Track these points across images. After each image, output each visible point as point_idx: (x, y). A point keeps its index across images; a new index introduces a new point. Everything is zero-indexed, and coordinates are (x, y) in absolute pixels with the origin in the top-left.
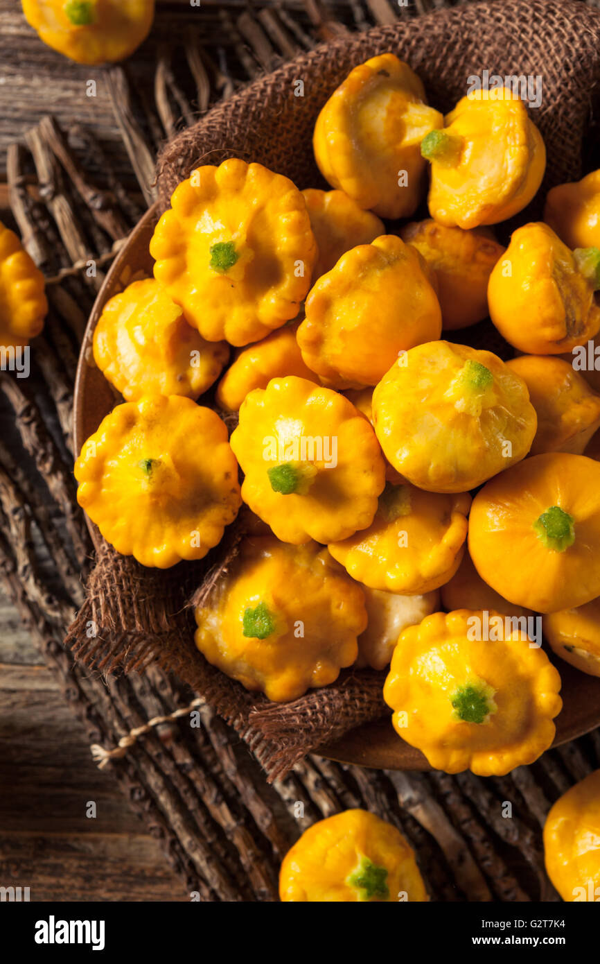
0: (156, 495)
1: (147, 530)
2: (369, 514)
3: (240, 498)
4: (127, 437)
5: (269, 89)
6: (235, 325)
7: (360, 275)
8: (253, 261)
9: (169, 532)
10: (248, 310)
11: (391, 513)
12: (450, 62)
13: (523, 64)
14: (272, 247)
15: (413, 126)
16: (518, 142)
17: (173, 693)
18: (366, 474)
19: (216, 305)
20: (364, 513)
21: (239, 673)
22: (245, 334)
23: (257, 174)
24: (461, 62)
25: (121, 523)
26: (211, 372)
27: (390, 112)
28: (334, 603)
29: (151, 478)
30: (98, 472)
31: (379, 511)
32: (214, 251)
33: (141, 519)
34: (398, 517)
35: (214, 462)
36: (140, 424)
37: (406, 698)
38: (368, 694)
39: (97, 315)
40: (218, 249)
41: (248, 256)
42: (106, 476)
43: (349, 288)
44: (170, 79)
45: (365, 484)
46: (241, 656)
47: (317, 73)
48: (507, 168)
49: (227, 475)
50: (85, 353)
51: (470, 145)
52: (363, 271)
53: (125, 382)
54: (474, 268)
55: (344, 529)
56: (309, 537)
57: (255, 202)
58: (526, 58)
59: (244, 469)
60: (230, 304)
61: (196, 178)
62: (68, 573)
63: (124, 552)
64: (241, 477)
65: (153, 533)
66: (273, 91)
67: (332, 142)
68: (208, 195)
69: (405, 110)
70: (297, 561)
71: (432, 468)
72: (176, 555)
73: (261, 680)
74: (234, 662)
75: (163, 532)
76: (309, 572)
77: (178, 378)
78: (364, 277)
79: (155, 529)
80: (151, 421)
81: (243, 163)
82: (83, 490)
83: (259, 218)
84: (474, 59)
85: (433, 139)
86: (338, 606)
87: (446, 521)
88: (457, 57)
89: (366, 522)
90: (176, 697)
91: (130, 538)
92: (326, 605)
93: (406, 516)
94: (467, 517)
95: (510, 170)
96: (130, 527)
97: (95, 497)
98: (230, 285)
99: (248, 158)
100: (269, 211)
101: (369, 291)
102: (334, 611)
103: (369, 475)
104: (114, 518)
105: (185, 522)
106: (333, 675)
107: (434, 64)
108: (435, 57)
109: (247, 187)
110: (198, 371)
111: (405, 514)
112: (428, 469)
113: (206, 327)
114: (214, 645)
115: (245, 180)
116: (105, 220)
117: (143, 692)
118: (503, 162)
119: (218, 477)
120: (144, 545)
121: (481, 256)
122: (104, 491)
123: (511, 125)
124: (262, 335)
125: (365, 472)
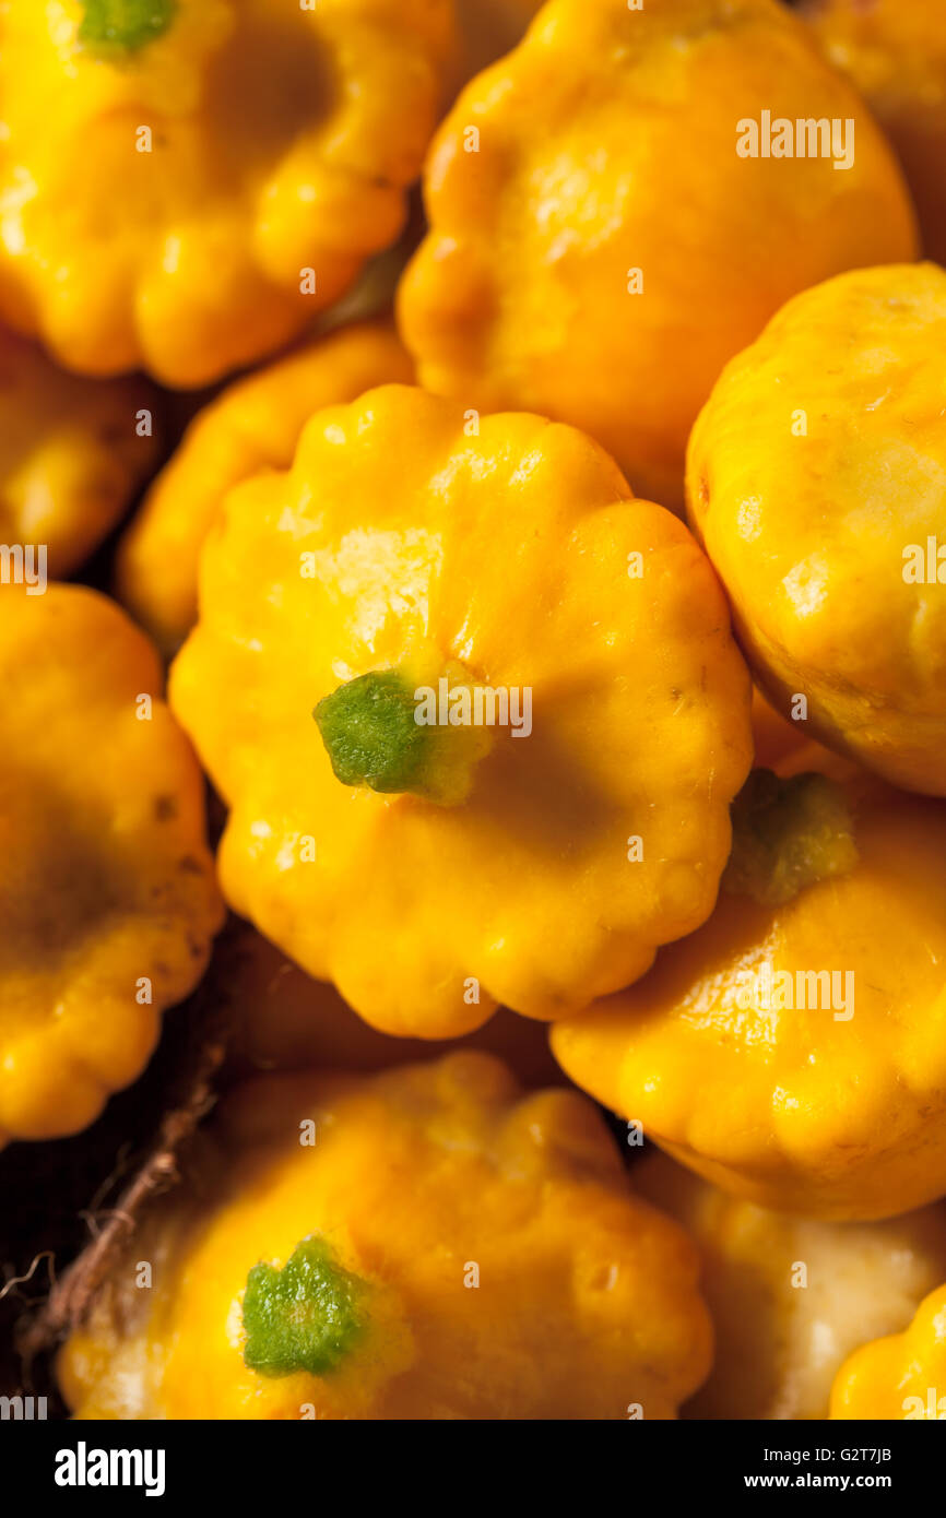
2: (698, 866)
3: (217, 895)
10: (218, 232)
11: (781, 868)
18: (681, 703)
19: (101, 228)
22: (212, 326)
28: (585, 1273)
34: (808, 886)
35: (113, 763)
49: (163, 808)
52: (626, 42)
55: (614, 938)
59: (226, 784)
60: (155, 219)
64: (216, 816)
70: (437, 1134)
76: (486, 1168)
78: (630, 62)
86: (601, 1281)
89: (692, 898)
92: (554, 1276)
93: (839, 877)
98: (153, 141)
101: (649, 107)
102: (587, 1298)
103: (689, 705)
111: (832, 866)
119: (128, 817)
125: (676, 694)
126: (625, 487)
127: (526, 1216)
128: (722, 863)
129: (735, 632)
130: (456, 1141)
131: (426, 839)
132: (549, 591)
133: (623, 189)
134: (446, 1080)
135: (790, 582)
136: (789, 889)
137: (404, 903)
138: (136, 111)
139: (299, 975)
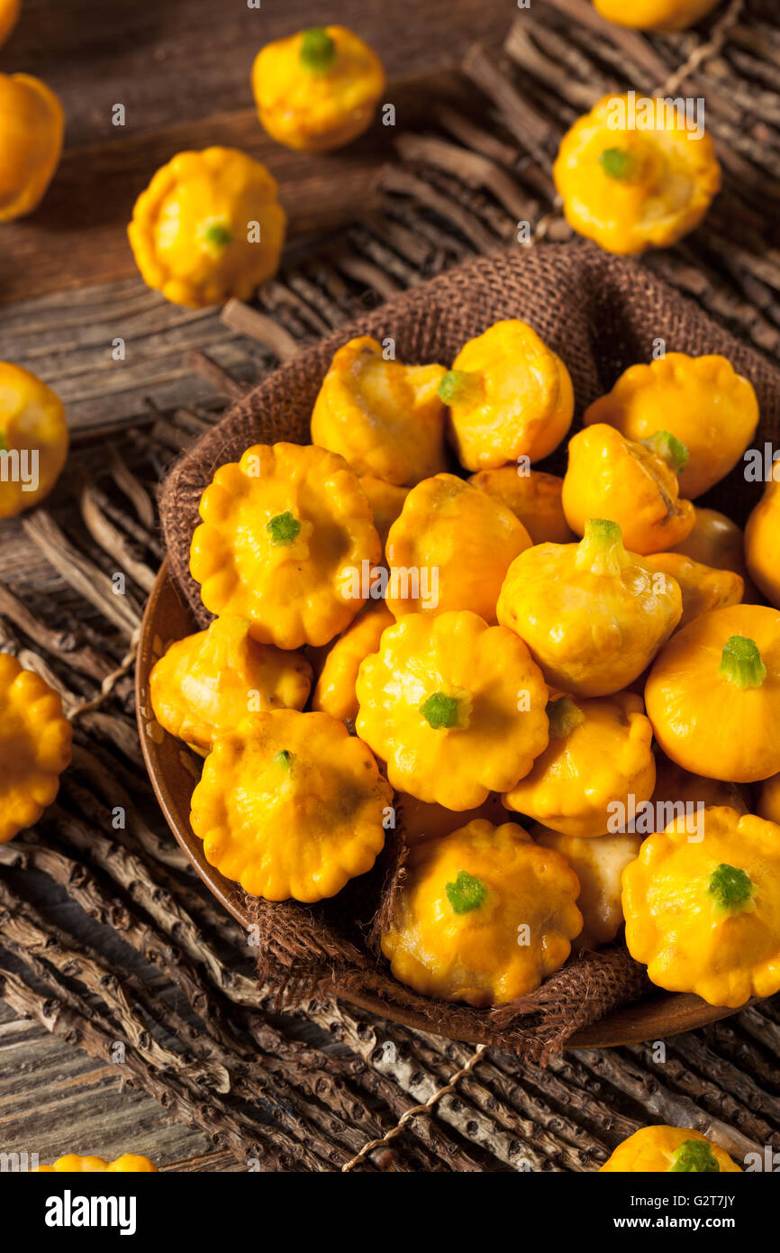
0: (300, 799)
1: (299, 852)
3: (390, 787)
4: (241, 765)
5: (249, 411)
6: (313, 615)
7: (435, 505)
8: (314, 534)
9: (325, 847)
10: (323, 593)
11: (565, 725)
12: (427, 338)
13: (506, 310)
14: (328, 515)
15: (420, 385)
16: (538, 353)
17: (373, 1116)
18: (525, 681)
19: (285, 603)
20: (539, 728)
21: (459, 987)
22: (329, 623)
23: (286, 449)
24: (439, 334)
25: (267, 861)
26: (302, 685)
27: (391, 379)
28: (536, 867)
29: (292, 771)
30: (221, 816)
31: (551, 723)
32: (273, 526)
33: (289, 845)
34: (573, 729)
35: (348, 755)
36: (250, 747)
37: (654, 936)
38: (610, 963)
39: (143, 691)
40: (276, 522)
41: (306, 528)
42: (231, 818)
43: (428, 521)
44: (103, 501)
45: (526, 697)
46: (456, 961)
47: (292, 385)
48: (537, 382)
49: (367, 765)
50: (145, 731)
51: (488, 375)
52: (435, 502)
53: (209, 727)
54: (541, 502)
55: (523, 758)
56: (484, 789)
57: (294, 476)
58: (505, 304)
59: (382, 754)
60: (302, 594)
61: (221, 477)
62: (193, 1035)
63: (280, 897)
64: (382, 766)
65: (307, 856)
66: (254, 409)
67: (344, 419)
68: (241, 489)
69: (405, 374)
71: (594, 632)
72: (342, 871)
73: (486, 985)
74: (449, 974)
75: (318, 851)
77: (269, 700)
78: (439, 507)
79: (309, 847)
80: (262, 738)
81: (266, 447)
82: (210, 841)
83: (302, 489)
84: (451, 326)
85: (450, 380)
86: (542, 870)
87: (624, 722)
88: (433, 330)
89: (542, 739)
90: (378, 1120)
91: (282, 873)
92: (528, 871)
93: (582, 724)
94: (645, 713)
95: (541, 382)
96: (278, 859)
97: (226, 845)
98: (297, 571)
99: (270, 441)
100: (311, 481)
101: (450, 518)
102: (540, 876)
103: (528, 680)
104: (257, 858)
105: (340, 829)
106: (566, 949)
107: (410, 344)
108: (410, 338)
109: (279, 467)
110: (289, 688)
111: (580, 720)
112: (591, 634)
113: (281, 631)
114: (419, 965)
115: (275, 460)
116: (84, 660)
117: (336, 1128)
118: (531, 376)
119: (358, 770)
120: (301, 874)
121: (543, 487)
122: (235, 834)
123: (524, 342)
124: (346, 621)
125: (523, 679)
126: (487, 625)
127: (513, 858)
128: (548, 728)
129: (534, 657)
130: (483, 845)
131: (458, 744)
132: (476, 659)
133: (450, 544)
134: (472, 828)
135: (552, 633)
136: (568, 732)
137: (454, 767)
138: (290, 562)
139: (424, 803)
